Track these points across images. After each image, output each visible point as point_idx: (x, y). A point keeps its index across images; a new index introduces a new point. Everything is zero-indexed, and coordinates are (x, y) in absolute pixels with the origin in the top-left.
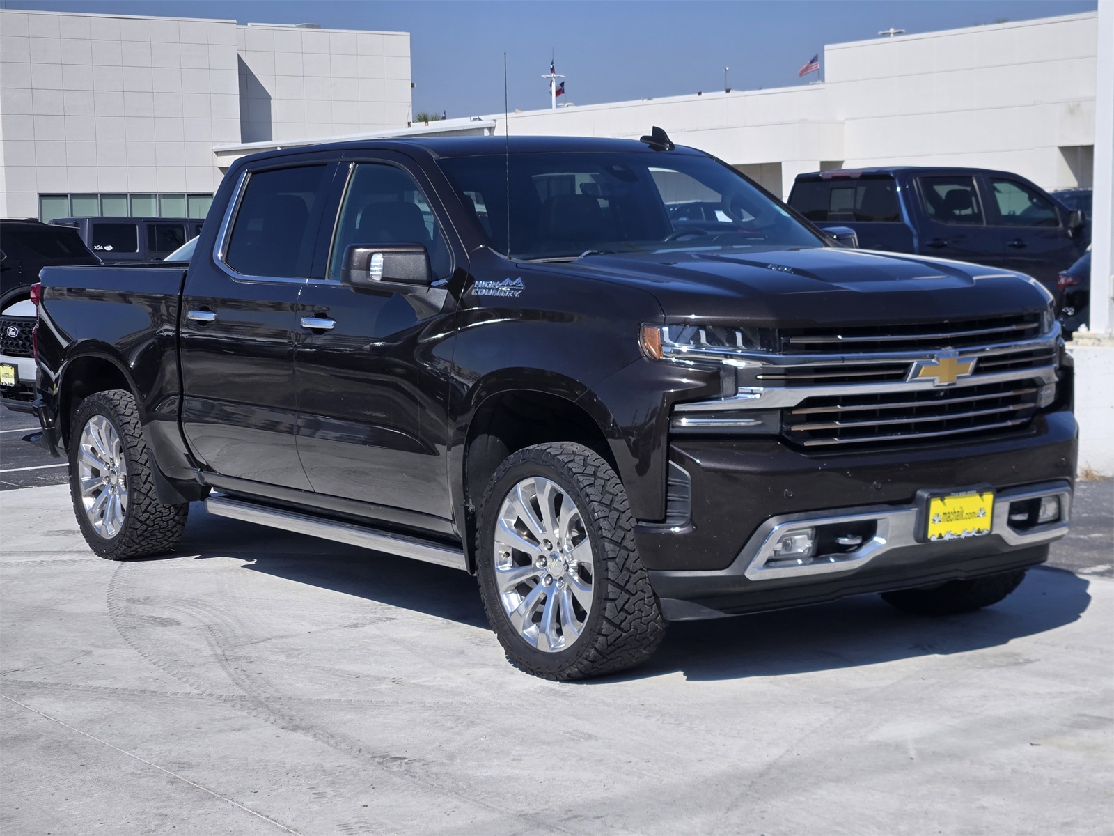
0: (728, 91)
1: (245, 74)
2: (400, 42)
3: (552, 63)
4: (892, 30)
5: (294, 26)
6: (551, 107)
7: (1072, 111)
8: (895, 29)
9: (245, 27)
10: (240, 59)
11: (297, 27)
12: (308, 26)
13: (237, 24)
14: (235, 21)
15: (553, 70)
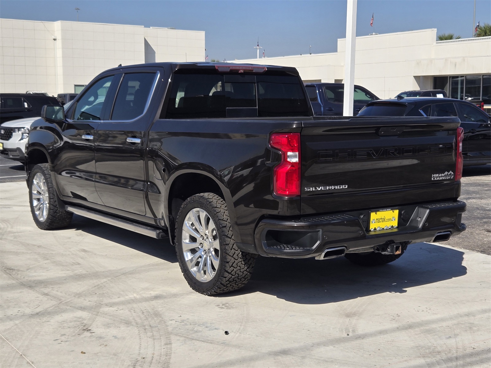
0: (311, 54)
1: (147, 44)
2: (201, 35)
3: (258, 43)
4: (374, 33)
5: (167, 28)
6: (257, 58)
7: (418, 64)
8: (375, 33)
9: (149, 28)
10: (145, 39)
11: (168, 29)
12: (171, 29)
13: (144, 27)
14: (143, 26)
15: (258, 45)
